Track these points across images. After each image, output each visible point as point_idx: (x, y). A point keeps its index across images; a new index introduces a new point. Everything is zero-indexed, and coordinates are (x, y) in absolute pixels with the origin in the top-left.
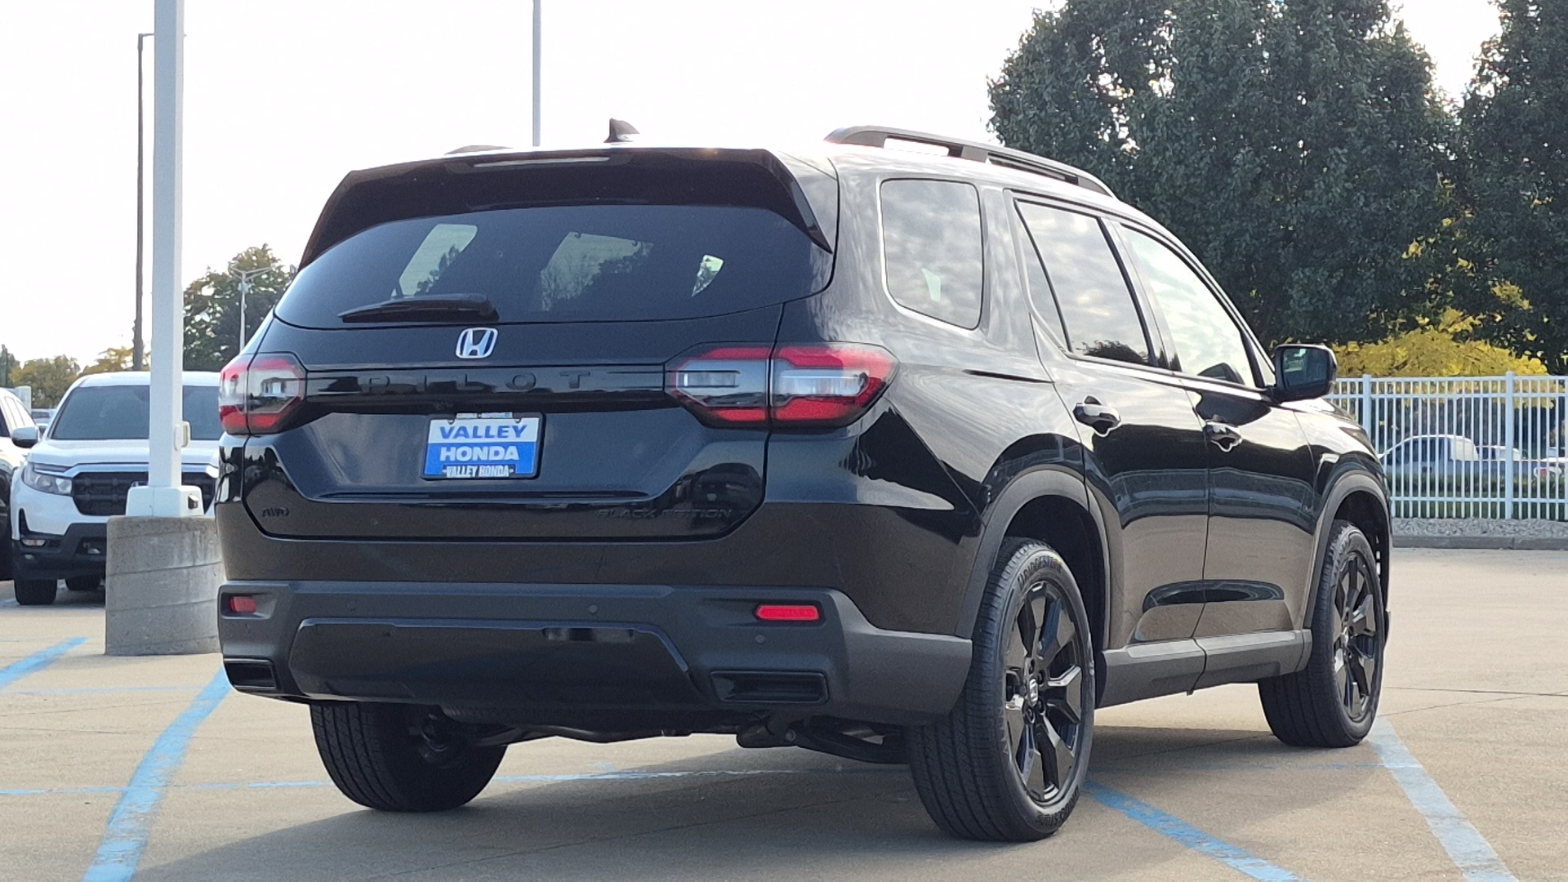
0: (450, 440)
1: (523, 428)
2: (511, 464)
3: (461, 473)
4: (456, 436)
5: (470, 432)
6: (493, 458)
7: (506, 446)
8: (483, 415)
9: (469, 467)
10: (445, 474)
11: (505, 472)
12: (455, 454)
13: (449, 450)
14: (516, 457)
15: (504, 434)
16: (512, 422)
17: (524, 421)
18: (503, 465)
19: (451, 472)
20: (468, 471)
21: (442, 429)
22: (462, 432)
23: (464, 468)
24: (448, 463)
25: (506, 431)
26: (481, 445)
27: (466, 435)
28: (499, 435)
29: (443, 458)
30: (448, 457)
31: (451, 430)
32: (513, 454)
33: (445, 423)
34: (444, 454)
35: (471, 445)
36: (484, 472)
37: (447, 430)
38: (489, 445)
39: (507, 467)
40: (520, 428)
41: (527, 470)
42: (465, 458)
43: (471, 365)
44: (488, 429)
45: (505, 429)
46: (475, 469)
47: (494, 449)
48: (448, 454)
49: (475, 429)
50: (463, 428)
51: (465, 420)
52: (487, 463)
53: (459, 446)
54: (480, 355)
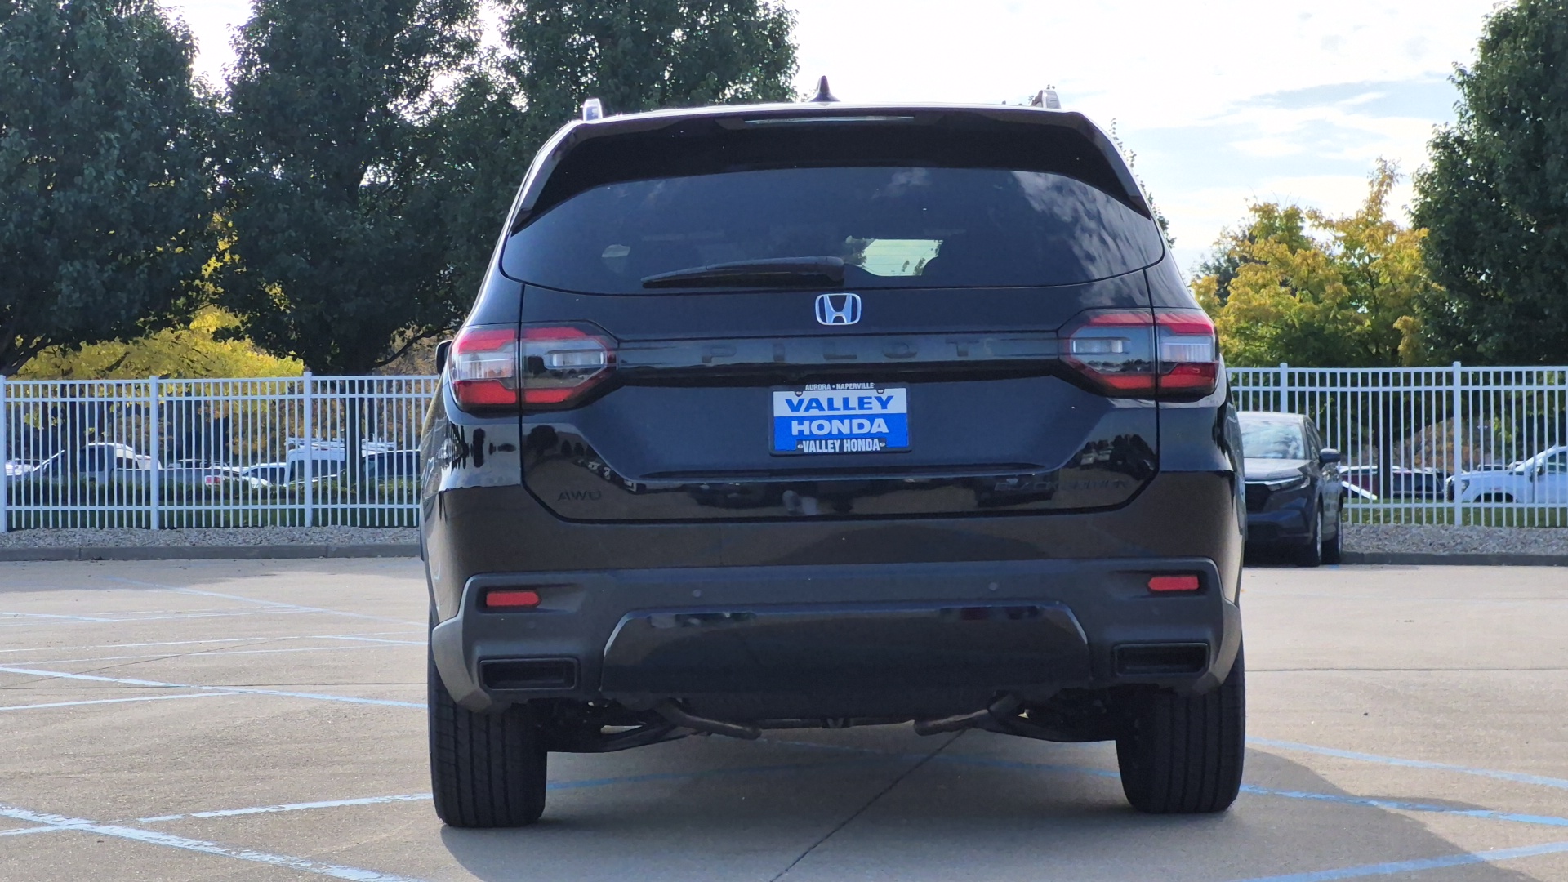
0: (801, 413)
1: (889, 398)
2: (880, 437)
3: (821, 448)
4: (807, 409)
5: (825, 404)
6: (856, 430)
7: (872, 418)
8: (838, 386)
9: (830, 442)
10: (803, 450)
11: (876, 446)
12: (810, 428)
13: (801, 424)
14: (884, 429)
15: (866, 406)
16: (874, 393)
17: (888, 392)
18: (872, 439)
19: (809, 447)
20: (830, 446)
21: (789, 402)
23: (824, 442)
24: (802, 437)
25: (870, 403)
26: (841, 418)
27: (821, 408)
28: (861, 407)
29: (795, 432)
30: (801, 432)
31: (801, 401)
32: (881, 426)
33: (791, 395)
34: (795, 428)
35: (829, 418)
36: (849, 446)
37: (795, 403)
38: (851, 417)
39: (876, 440)
40: (884, 399)
41: (903, 442)
42: (825, 432)
43: (838, 333)
44: (846, 401)
45: (865, 401)
46: (837, 443)
47: (856, 422)
48: (801, 428)
49: (830, 401)
50: (817, 401)
51: (812, 392)
52: (851, 436)
53: (812, 419)
54: (847, 322)
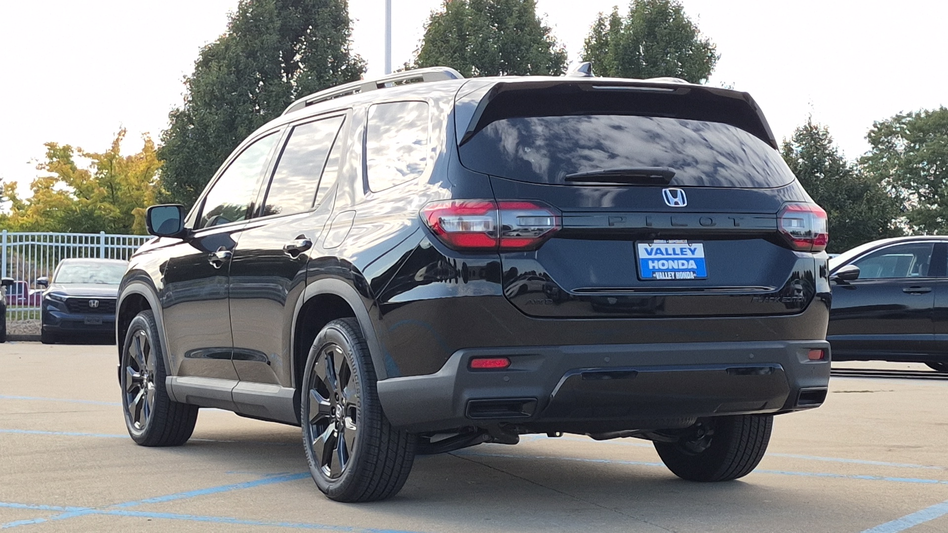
0: (653, 256)
1: (695, 249)
2: (694, 271)
3: (665, 276)
4: (656, 253)
5: (664, 251)
6: (682, 267)
7: (687, 260)
8: (670, 241)
9: (669, 273)
10: (656, 277)
11: (691, 276)
12: (657, 265)
13: (653, 262)
14: (695, 267)
15: (684, 253)
16: (687, 246)
17: (694, 246)
18: (690, 272)
19: (659, 276)
20: (669, 275)
21: (646, 250)
22: (659, 252)
23: (666, 273)
24: (654, 271)
26: (673, 260)
27: (662, 254)
29: (651, 267)
30: (654, 267)
31: (652, 250)
32: (692, 265)
33: (646, 245)
34: (651, 265)
35: (667, 260)
36: (679, 276)
37: (649, 250)
38: (678, 259)
39: (692, 273)
40: (693, 249)
41: (704, 275)
42: (665, 267)
43: (677, 211)
44: (674, 250)
45: (684, 250)
46: (673, 274)
47: (681, 262)
48: (653, 265)
49: (666, 250)
50: (659, 249)
51: (658, 244)
52: (679, 270)
53: (659, 260)
54: (681, 205)
